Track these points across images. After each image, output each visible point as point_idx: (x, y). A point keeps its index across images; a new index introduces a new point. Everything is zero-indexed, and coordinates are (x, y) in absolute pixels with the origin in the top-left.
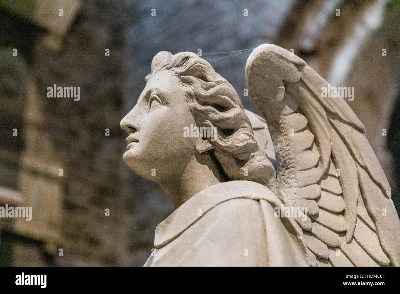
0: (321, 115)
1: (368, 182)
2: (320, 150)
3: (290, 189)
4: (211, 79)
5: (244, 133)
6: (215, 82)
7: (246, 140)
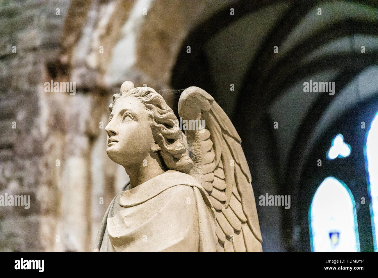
0: (219, 131)
1: (240, 173)
2: (215, 152)
3: (198, 175)
4: (164, 108)
5: (181, 143)
6: (167, 111)
7: (181, 147)
